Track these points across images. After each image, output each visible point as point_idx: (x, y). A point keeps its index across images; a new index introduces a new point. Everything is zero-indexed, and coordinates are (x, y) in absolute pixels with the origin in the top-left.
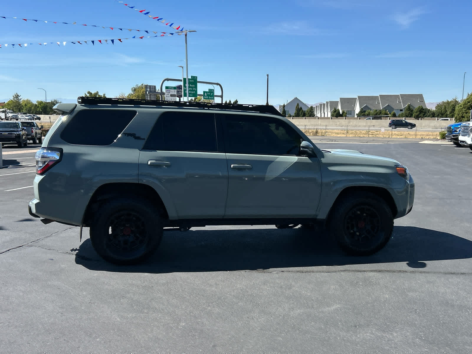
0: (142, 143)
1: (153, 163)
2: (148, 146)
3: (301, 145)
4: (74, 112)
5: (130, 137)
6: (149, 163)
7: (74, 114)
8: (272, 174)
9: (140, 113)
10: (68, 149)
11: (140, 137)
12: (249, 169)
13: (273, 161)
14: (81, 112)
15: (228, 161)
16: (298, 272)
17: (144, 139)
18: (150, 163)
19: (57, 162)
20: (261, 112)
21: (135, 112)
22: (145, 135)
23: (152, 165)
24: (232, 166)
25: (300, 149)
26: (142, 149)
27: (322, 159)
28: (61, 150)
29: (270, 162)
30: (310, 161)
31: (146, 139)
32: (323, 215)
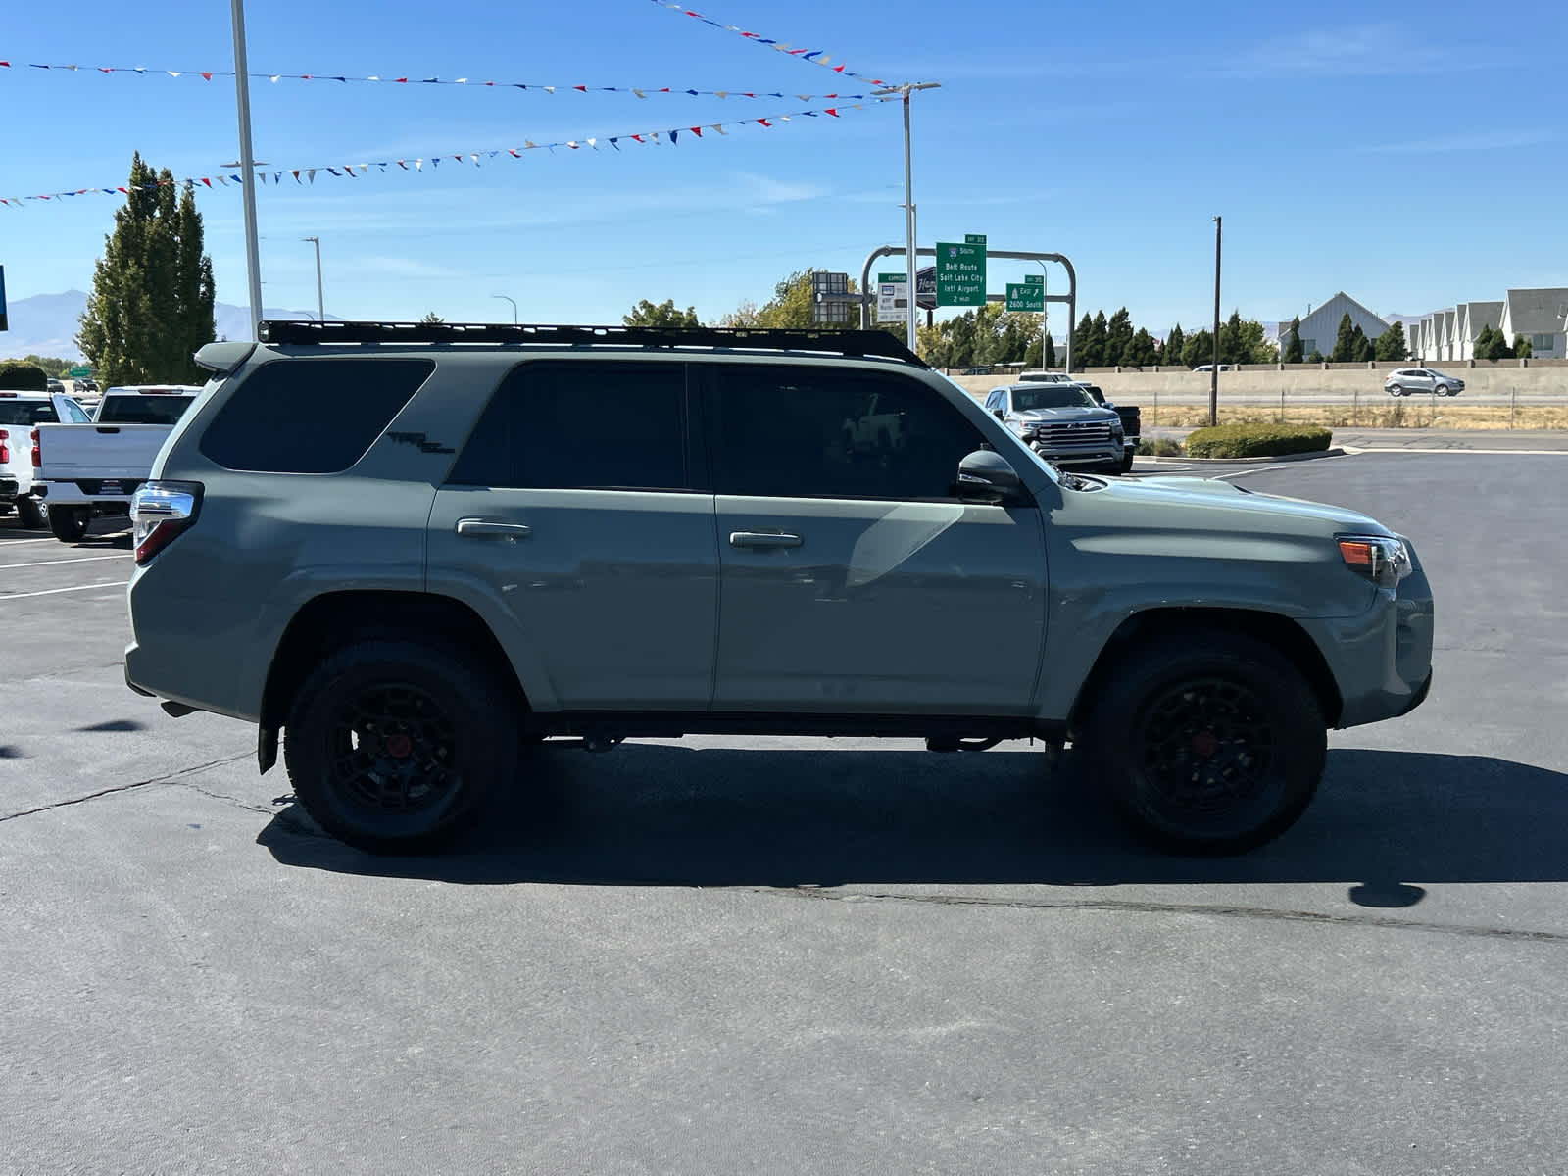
0: (447, 462)
1: (472, 527)
2: (466, 475)
3: (961, 464)
4: (245, 367)
5: (406, 445)
6: (460, 528)
7: (246, 374)
8: (870, 563)
9: (452, 368)
10: (219, 484)
11: (439, 445)
12: (790, 546)
13: (877, 520)
14: (273, 365)
15: (720, 522)
16: (932, 899)
17: (450, 451)
18: (464, 527)
19: (185, 525)
20: (848, 355)
21: (429, 365)
22: (455, 435)
23: (468, 533)
24: (733, 536)
25: (956, 476)
26: (445, 483)
27: (1055, 513)
28: (198, 491)
29: (865, 524)
30: (1009, 520)
31: (458, 452)
32: (1054, 711)
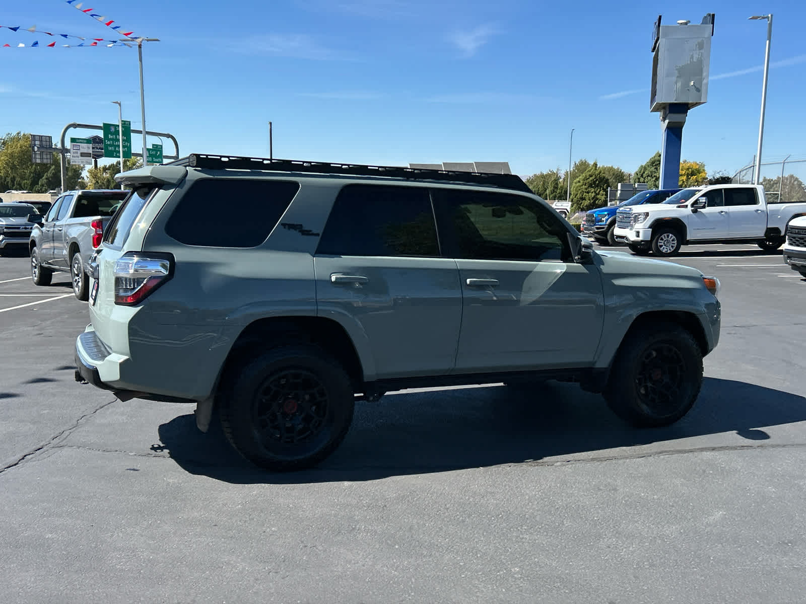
0: (315, 241)
1: (341, 278)
2: (325, 249)
3: (582, 243)
4: (185, 182)
5: (293, 232)
6: (333, 279)
7: (187, 187)
8: (530, 295)
9: (307, 186)
10: (183, 254)
11: (311, 231)
12: (494, 286)
13: (530, 272)
14: (199, 183)
15: (461, 274)
17: (318, 235)
18: (337, 278)
19: (164, 280)
21: (295, 185)
22: (319, 227)
23: (338, 282)
24: (468, 281)
25: (580, 249)
26: (316, 253)
27: (602, 267)
28: (170, 257)
29: (526, 274)
30: (585, 271)
31: (321, 235)
32: (604, 362)
